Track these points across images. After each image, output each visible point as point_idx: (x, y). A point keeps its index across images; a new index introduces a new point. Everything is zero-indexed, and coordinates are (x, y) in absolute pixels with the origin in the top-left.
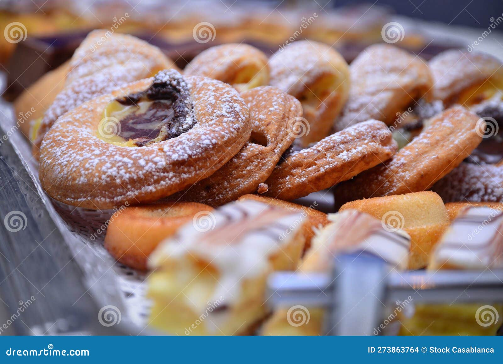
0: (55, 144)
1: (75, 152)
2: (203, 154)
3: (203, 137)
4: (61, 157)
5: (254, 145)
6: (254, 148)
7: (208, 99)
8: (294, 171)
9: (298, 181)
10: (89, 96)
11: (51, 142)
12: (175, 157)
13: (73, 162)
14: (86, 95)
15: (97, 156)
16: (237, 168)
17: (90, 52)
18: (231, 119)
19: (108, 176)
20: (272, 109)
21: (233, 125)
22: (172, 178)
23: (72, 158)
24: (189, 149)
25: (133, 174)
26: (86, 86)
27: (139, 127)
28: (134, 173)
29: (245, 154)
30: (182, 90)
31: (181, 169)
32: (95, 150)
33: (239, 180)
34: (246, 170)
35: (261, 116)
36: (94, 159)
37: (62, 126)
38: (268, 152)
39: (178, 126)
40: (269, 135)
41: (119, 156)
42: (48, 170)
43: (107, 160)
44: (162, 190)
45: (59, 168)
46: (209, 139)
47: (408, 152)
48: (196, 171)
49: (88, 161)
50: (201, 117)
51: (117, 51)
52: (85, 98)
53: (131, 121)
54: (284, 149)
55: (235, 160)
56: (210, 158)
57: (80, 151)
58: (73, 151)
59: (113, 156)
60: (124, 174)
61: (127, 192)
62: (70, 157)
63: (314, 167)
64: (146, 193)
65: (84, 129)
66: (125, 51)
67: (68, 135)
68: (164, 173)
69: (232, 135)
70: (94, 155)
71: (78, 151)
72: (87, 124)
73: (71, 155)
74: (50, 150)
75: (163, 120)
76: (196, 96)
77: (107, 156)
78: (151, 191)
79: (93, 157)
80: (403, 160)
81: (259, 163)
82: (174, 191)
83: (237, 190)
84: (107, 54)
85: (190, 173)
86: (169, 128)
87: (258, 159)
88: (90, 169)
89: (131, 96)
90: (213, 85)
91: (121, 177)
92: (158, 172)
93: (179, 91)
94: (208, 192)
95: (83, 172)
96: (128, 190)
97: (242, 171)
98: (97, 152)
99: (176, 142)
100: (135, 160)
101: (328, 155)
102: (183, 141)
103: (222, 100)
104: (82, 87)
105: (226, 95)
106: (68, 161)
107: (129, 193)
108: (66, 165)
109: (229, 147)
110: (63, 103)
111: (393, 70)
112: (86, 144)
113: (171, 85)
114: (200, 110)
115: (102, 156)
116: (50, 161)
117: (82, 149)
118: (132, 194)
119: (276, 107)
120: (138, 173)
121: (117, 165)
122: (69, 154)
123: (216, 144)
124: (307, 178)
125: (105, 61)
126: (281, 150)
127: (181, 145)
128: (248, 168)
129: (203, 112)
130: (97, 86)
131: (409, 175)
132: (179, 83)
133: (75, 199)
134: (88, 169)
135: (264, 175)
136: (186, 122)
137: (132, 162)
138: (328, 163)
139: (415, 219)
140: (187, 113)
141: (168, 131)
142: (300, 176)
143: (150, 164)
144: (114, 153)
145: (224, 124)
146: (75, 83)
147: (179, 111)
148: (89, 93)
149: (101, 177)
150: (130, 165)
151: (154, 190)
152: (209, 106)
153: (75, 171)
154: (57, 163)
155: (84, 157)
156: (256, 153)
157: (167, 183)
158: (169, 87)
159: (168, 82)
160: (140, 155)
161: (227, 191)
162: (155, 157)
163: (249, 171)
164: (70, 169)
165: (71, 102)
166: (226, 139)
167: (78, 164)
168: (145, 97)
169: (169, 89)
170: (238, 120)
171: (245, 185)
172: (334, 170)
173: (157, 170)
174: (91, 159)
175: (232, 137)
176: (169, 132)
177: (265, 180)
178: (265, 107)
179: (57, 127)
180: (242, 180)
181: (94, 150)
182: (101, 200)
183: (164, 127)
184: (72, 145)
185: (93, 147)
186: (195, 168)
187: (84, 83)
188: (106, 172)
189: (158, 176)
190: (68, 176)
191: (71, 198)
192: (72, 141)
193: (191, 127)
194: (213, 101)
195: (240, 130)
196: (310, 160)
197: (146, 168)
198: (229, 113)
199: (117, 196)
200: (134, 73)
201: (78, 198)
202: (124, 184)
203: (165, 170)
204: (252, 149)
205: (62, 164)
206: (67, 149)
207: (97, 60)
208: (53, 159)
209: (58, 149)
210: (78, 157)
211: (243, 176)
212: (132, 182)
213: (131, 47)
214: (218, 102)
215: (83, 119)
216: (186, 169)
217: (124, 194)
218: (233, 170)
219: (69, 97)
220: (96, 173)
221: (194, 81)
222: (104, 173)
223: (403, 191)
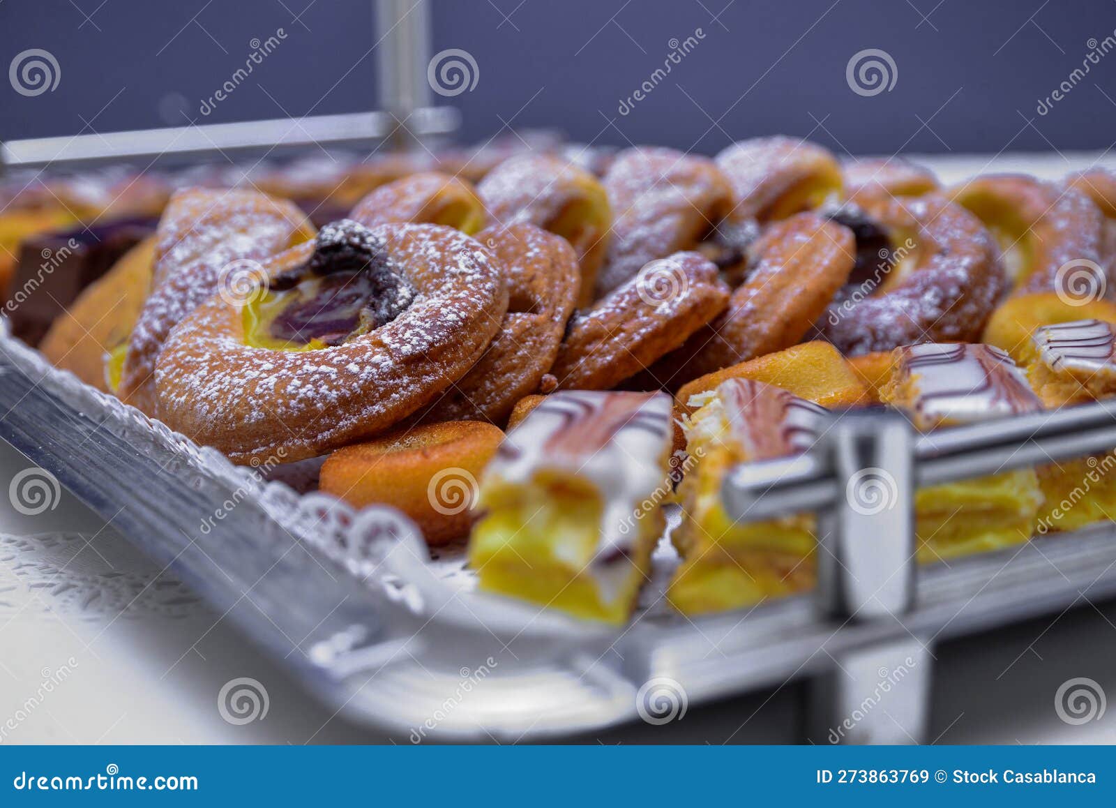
0: (182, 370)
1: (226, 374)
2: (451, 337)
3: (444, 311)
4: (204, 387)
5: (518, 314)
6: (520, 318)
7: (425, 252)
8: (589, 348)
9: (602, 361)
10: (205, 291)
11: (175, 369)
12: (406, 349)
13: (229, 391)
14: (200, 291)
15: (269, 372)
16: (501, 355)
17: (186, 221)
18: (477, 276)
19: (301, 401)
20: (530, 254)
21: (484, 286)
22: (408, 385)
23: (226, 383)
24: (426, 333)
25: (343, 390)
26: (196, 277)
27: (315, 319)
28: (344, 387)
29: (508, 331)
30: (373, 248)
31: (420, 369)
32: (262, 364)
33: (508, 375)
34: (516, 356)
35: (515, 269)
36: (266, 378)
37: (183, 341)
38: (545, 323)
39: (388, 305)
40: (538, 296)
41: (311, 365)
42: (184, 414)
43: (291, 375)
44: (396, 408)
45: (204, 405)
46: (454, 313)
47: (754, 292)
48: (444, 368)
49: (257, 383)
50: (424, 284)
51: (230, 214)
52: (197, 295)
53: (298, 314)
54: (568, 314)
55: (496, 344)
56: (461, 344)
57: (237, 370)
58: (223, 373)
59: (300, 367)
60: (327, 392)
61: (338, 423)
62: (220, 383)
63: (622, 335)
64: (371, 418)
65: (222, 339)
66: (243, 212)
67: (202, 351)
68: (394, 380)
69: (487, 300)
70: (264, 371)
71: (233, 371)
72: (224, 330)
73: (222, 381)
74: (177, 380)
75: (354, 301)
76: (401, 253)
77: (289, 369)
78: (377, 412)
79: (264, 375)
80: (749, 305)
81: (535, 342)
82: (415, 408)
83: (510, 392)
84: (215, 221)
85: (435, 372)
86: (375, 310)
87: (532, 335)
88: (265, 395)
89: (285, 275)
90: (426, 232)
91: (324, 397)
92: (384, 379)
93: (368, 252)
94: (460, 405)
95: (254, 402)
96: (339, 419)
97: (511, 360)
98: (267, 366)
99: (399, 326)
100: (341, 367)
101: (641, 312)
102: (413, 323)
103: (453, 249)
104: (190, 280)
105: (454, 242)
106: (220, 390)
107: (341, 423)
108: (218, 398)
109: (486, 322)
110: (162, 310)
111: (675, 180)
112: (241, 359)
113: (351, 244)
114: (418, 273)
115: (280, 371)
116: (183, 399)
117: (237, 367)
118: (347, 423)
119: (537, 250)
120: (351, 385)
121: (312, 379)
122: (217, 380)
123: (467, 318)
124: (616, 354)
125: (214, 233)
126: (563, 317)
127: (410, 329)
128: (519, 353)
129: (425, 274)
130: (214, 273)
131: (766, 327)
132: (363, 240)
133: (245, 452)
134: (261, 396)
135: (547, 361)
136: (400, 295)
137: (335, 370)
138: (644, 325)
139: (813, 385)
140: (397, 281)
141: (374, 314)
142: (603, 354)
143: (368, 369)
144: (299, 362)
145: (469, 285)
146: (173, 276)
147: (384, 280)
148: (202, 286)
149: (289, 403)
150: (333, 377)
151: (383, 411)
152: (433, 264)
153: (237, 404)
154: (199, 398)
155: (247, 378)
156: (527, 326)
157: (402, 396)
158: (348, 248)
159: (344, 242)
160: (345, 357)
161: (492, 397)
162: (372, 356)
163: (520, 358)
164: (228, 402)
165: (176, 306)
166: (480, 308)
167: (240, 391)
168: (308, 271)
169: (349, 251)
170: (488, 276)
171: (519, 382)
172: (655, 335)
173: (383, 376)
174: (262, 379)
175: (488, 303)
176: (376, 315)
177: (549, 369)
178: (517, 254)
179: (175, 344)
180: (514, 374)
181: (260, 365)
182: (294, 444)
183: (365, 309)
184: (216, 366)
185: (256, 361)
186: (442, 364)
187: (191, 272)
188: (298, 394)
189: (384, 386)
190: (227, 415)
191: (236, 451)
192: (212, 359)
193: (410, 302)
194: (438, 255)
195: (496, 293)
196: (613, 325)
197: (363, 375)
198: (473, 267)
199: (322, 432)
200: (268, 245)
201: (250, 450)
202: (330, 411)
203: (394, 374)
204: (518, 321)
205: (210, 397)
206: (209, 372)
207: (201, 232)
208: (187, 394)
209: (192, 376)
210: (236, 380)
211: (513, 368)
212: (344, 402)
213: (250, 205)
214: (446, 253)
215: (217, 324)
216: (428, 368)
217: (333, 427)
218: (495, 361)
219: (169, 299)
220: (277, 399)
221: (388, 232)
222: (293, 396)
223: (762, 352)
